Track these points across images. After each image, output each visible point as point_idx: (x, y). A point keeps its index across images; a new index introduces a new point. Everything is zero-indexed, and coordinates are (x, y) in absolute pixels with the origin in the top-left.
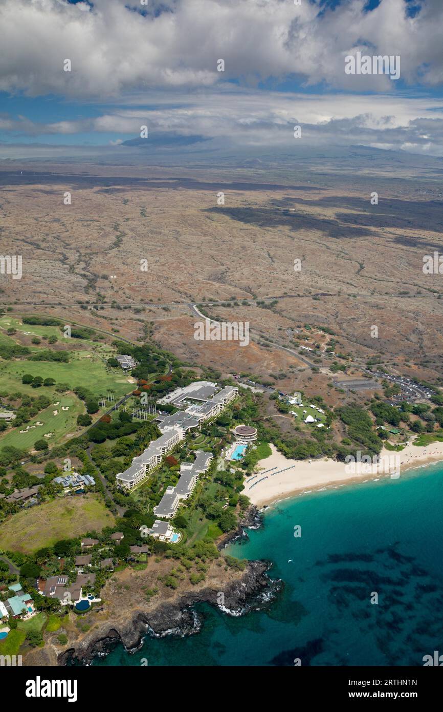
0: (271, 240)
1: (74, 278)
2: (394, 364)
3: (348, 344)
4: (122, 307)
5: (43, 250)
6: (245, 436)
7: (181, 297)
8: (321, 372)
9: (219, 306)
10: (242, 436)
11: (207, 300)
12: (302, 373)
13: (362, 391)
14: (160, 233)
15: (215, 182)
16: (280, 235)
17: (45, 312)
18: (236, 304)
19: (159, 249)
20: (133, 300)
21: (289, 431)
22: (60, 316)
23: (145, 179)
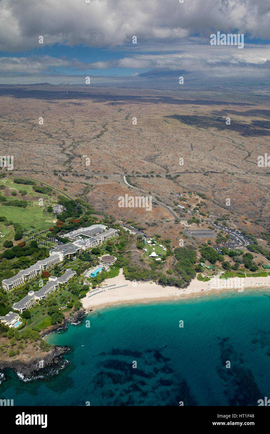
0: (198, 136)
1: (61, 156)
2: (236, 221)
3: (211, 206)
4: (79, 175)
5: (53, 138)
6: (106, 262)
7: (119, 170)
8: (180, 224)
9: (140, 177)
10: (104, 262)
11: (135, 173)
12: (168, 223)
13: (200, 238)
14: (130, 130)
15: (184, 99)
16: (206, 133)
17: (30, 176)
18: (152, 176)
19: (124, 139)
20: (88, 171)
21: (136, 261)
22: (38, 179)
23: (141, 97)
